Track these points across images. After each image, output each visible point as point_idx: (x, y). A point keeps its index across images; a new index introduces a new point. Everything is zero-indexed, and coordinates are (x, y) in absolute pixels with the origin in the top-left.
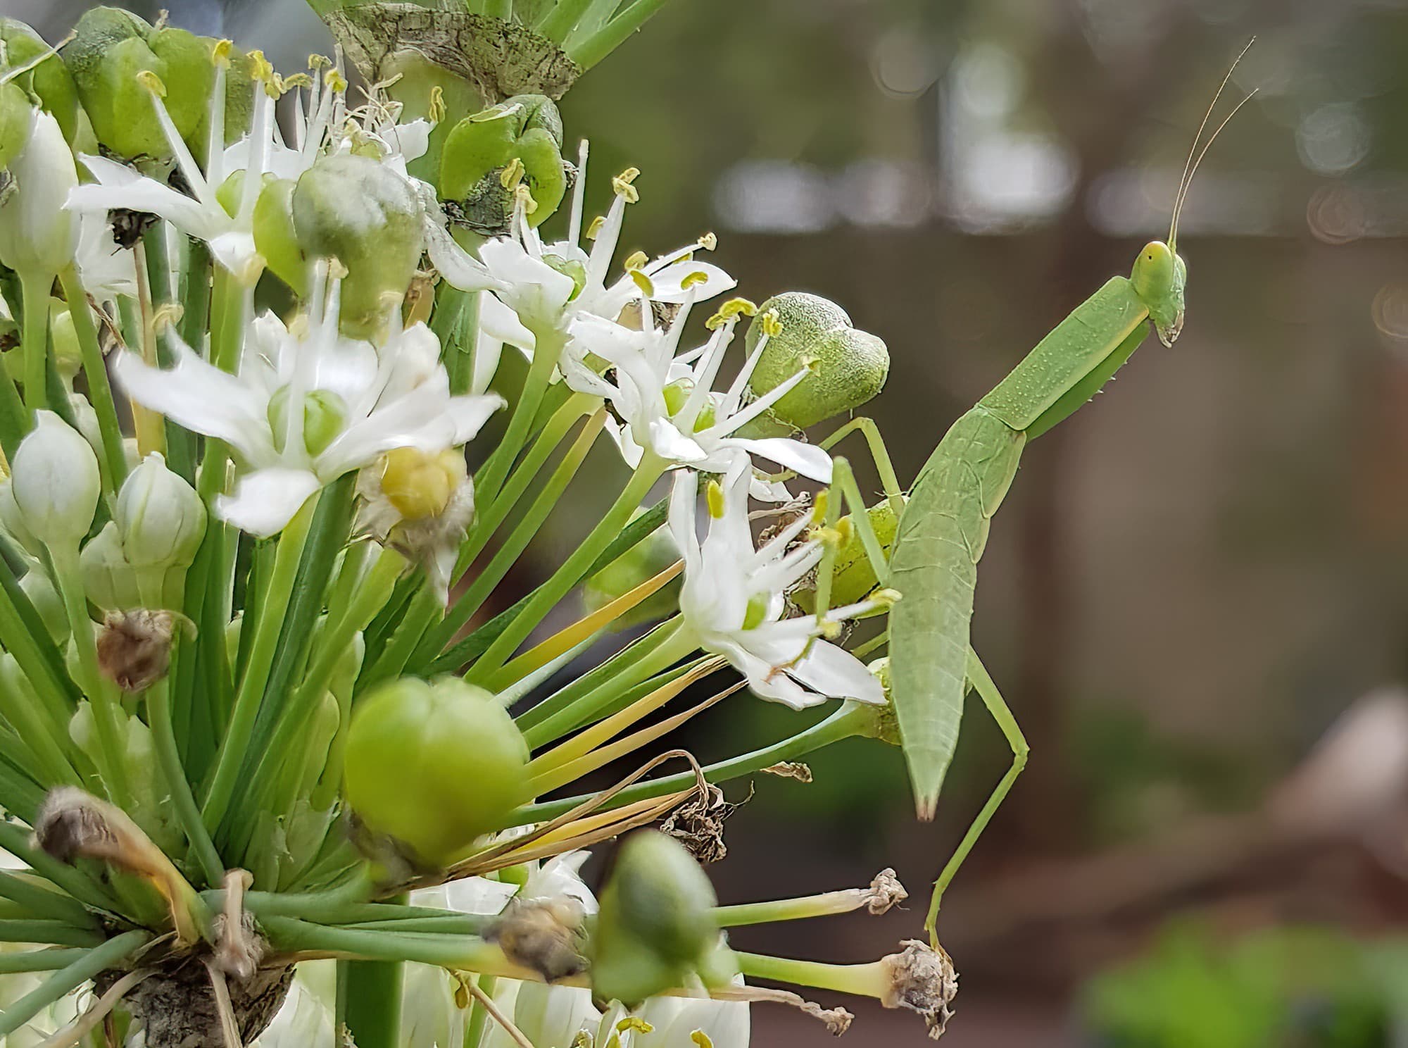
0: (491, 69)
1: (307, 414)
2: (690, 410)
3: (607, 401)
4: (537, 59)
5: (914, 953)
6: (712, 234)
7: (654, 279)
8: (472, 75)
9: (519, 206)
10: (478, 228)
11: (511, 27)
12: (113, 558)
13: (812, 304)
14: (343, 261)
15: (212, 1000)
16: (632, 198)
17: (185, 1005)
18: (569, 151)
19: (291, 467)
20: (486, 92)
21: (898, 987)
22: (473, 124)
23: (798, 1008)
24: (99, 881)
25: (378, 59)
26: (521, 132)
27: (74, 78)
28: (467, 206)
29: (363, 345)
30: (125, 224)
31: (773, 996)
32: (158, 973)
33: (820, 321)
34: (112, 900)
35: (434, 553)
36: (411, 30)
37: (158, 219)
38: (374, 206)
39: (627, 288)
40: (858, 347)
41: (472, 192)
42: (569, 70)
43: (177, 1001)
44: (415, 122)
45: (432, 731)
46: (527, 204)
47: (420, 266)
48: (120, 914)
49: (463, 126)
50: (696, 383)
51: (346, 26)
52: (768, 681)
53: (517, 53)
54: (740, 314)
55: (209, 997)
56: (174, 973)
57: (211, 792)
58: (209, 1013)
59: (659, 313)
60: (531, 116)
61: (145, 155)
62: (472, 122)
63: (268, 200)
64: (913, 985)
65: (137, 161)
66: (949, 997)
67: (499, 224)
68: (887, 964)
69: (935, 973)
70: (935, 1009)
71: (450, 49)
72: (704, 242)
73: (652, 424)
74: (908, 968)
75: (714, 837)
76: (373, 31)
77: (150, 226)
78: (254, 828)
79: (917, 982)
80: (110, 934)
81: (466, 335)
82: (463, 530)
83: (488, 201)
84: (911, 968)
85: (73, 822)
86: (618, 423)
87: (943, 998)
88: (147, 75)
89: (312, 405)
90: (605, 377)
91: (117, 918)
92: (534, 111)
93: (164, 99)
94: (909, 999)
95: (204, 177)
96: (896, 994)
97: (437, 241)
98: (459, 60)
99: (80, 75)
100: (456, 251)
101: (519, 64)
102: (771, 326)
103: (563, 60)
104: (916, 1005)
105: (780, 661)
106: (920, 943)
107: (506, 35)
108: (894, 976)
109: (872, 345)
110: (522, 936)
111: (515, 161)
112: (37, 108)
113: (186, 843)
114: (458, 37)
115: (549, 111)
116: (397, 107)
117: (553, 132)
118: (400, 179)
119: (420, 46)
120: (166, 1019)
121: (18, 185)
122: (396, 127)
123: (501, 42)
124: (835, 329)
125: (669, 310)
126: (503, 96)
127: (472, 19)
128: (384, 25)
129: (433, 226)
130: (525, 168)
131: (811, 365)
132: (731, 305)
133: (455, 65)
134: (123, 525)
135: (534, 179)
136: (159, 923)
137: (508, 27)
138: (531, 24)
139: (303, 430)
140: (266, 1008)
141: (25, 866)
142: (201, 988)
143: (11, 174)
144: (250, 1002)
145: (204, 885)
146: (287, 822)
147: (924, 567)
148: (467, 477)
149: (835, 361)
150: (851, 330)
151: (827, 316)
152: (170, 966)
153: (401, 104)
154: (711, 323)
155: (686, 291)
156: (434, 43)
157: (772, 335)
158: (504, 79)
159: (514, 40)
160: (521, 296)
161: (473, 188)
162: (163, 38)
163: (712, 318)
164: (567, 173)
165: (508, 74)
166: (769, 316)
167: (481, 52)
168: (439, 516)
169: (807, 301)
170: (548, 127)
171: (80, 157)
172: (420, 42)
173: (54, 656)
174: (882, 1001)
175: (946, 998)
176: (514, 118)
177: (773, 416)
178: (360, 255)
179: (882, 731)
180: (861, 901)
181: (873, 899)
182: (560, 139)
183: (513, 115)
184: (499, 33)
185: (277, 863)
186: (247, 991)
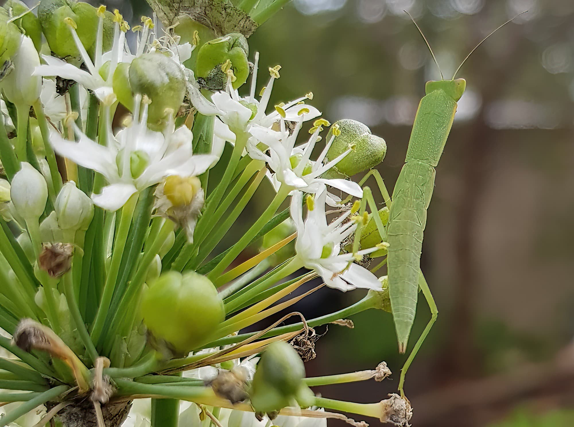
0: (219, 24)
1: (132, 161)
2: (301, 166)
3: (267, 163)
4: (238, 20)
5: (395, 399)
6: (311, 93)
7: (287, 112)
8: (211, 26)
9: (229, 80)
10: (212, 89)
11: (227, 6)
12: (54, 226)
13: (354, 124)
14: (149, 96)
15: (95, 415)
16: (277, 76)
17: (84, 418)
18: (251, 58)
19: (126, 183)
20: (217, 33)
21: (387, 414)
22: (210, 45)
23: (345, 421)
24: (48, 365)
25: (171, 19)
26: (230, 49)
27: (41, 23)
28: (207, 80)
29: (159, 134)
30: (61, 85)
31: (335, 416)
32: (72, 404)
33: (358, 131)
34: (53, 372)
35: (187, 221)
36: (185, 7)
37: (75, 82)
38: (164, 74)
39: (275, 115)
40: (373, 142)
41: (210, 74)
42: (253, 25)
43: (80, 416)
44: (185, 44)
45: (182, 294)
46: (232, 78)
47: (184, 101)
48: (56, 378)
49: (206, 46)
50: (304, 155)
51: (158, 5)
52: (332, 279)
53: (230, 17)
54: (322, 126)
55: (94, 414)
56: (79, 404)
57: (94, 327)
58: (94, 421)
59: (289, 126)
60: (235, 42)
61: (69, 56)
62: (209, 44)
63: (119, 72)
64: (394, 413)
65: (66, 58)
66: (409, 418)
67: (221, 88)
68: (382, 404)
69: (403, 408)
70: (403, 423)
71: (202, 15)
72: (308, 96)
73: (284, 172)
74: (391, 406)
75: (311, 349)
76: (169, 7)
77: (72, 86)
78: (113, 342)
79: (396, 412)
80: (52, 386)
81: (208, 137)
82: (199, 211)
83: (216, 78)
84: (393, 406)
85: (29, 333)
86: (271, 173)
87: (406, 419)
88: (69, 19)
89: (135, 157)
90: (266, 153)
91: (54, 380)
92: (236, 40)
93: (76, 30)
94: (391, 419)
95: (94, 64)
96: (386, 417)
97: (194, 94)
98: (205, 20)
99: (43, 22)
100: (202, 98)
101: (231, 22)
102: (336, 132)
103: (250, 20)
104: (394, 422)
105: (336, 271)
106: (397, 395)
107: (225, 9)
108: (386, 409)
109: (379, 141)
110: (221, 384)
111: (228, 61)
112: (23, 35)
113: (85, 349)
114: (205, 9)
115: (242, 40)
116: (178, 38)
117: (244, 49)
118: (176, 64)
119: (189, 14)
120: (76, 423)
121: (15, 67)
122: (178, 46)
123: (223, 12)
124: (364, 134)
125: (293, 125)
126: (223, 35)
127: (211, 2)
128: (174, 5)
129: (192, 87)
130: (232, 63)
131: (352, 147)
132: (318, 122)
133: (204, 22)
134: (58, 212)
135: (236, 68)
136: (71, 383)
137: (226, 6)
138: (236, 5)
139: (130, 167)
140: (119, 420)
141: (17, 358)
142: (90, 410)
143: (11, 62)
144: (112, 417)
145: (92, 366)
146: (127, 340)
147: (402, 234)
148: (201, 189)
149: (364, 148)
150: (371, 135)
151: (360, 129)
152: (77, 401)
153: (180, 37)
154: (311, 131)
155: (299, 116)
156: (195, 12)
157: (336, 135)
158: (225, 28)
159: (229, 11)
160: (229, 118)
161: (210, 73)
162: (78, 6)
163: (311, 129)
164: (250, 67)
165: (226, 25)
166: (335, 127)
167: (215, 16)
168: (189, 205)
169: (352, 123)
170: (242, 47)
171: (42, 56)
172: (189, 12)
173: (29, 269)
174: (380, 419)
175: (407, 419)
176: (227, 43)
177: (337, 171)
178: (157, 94)
179: (384, 307)
180: (372, 375)
181: (377, 374)
182: (247, 52)
183: (226, 41)
184: (222, 8)
185: (123, 358)
186: (110, 412)
